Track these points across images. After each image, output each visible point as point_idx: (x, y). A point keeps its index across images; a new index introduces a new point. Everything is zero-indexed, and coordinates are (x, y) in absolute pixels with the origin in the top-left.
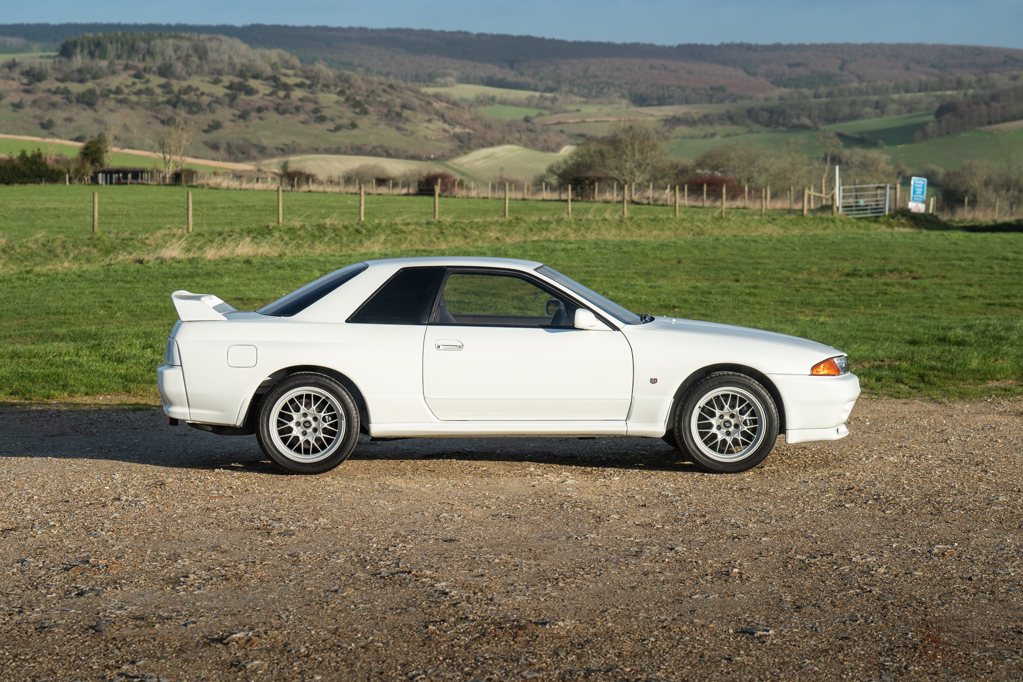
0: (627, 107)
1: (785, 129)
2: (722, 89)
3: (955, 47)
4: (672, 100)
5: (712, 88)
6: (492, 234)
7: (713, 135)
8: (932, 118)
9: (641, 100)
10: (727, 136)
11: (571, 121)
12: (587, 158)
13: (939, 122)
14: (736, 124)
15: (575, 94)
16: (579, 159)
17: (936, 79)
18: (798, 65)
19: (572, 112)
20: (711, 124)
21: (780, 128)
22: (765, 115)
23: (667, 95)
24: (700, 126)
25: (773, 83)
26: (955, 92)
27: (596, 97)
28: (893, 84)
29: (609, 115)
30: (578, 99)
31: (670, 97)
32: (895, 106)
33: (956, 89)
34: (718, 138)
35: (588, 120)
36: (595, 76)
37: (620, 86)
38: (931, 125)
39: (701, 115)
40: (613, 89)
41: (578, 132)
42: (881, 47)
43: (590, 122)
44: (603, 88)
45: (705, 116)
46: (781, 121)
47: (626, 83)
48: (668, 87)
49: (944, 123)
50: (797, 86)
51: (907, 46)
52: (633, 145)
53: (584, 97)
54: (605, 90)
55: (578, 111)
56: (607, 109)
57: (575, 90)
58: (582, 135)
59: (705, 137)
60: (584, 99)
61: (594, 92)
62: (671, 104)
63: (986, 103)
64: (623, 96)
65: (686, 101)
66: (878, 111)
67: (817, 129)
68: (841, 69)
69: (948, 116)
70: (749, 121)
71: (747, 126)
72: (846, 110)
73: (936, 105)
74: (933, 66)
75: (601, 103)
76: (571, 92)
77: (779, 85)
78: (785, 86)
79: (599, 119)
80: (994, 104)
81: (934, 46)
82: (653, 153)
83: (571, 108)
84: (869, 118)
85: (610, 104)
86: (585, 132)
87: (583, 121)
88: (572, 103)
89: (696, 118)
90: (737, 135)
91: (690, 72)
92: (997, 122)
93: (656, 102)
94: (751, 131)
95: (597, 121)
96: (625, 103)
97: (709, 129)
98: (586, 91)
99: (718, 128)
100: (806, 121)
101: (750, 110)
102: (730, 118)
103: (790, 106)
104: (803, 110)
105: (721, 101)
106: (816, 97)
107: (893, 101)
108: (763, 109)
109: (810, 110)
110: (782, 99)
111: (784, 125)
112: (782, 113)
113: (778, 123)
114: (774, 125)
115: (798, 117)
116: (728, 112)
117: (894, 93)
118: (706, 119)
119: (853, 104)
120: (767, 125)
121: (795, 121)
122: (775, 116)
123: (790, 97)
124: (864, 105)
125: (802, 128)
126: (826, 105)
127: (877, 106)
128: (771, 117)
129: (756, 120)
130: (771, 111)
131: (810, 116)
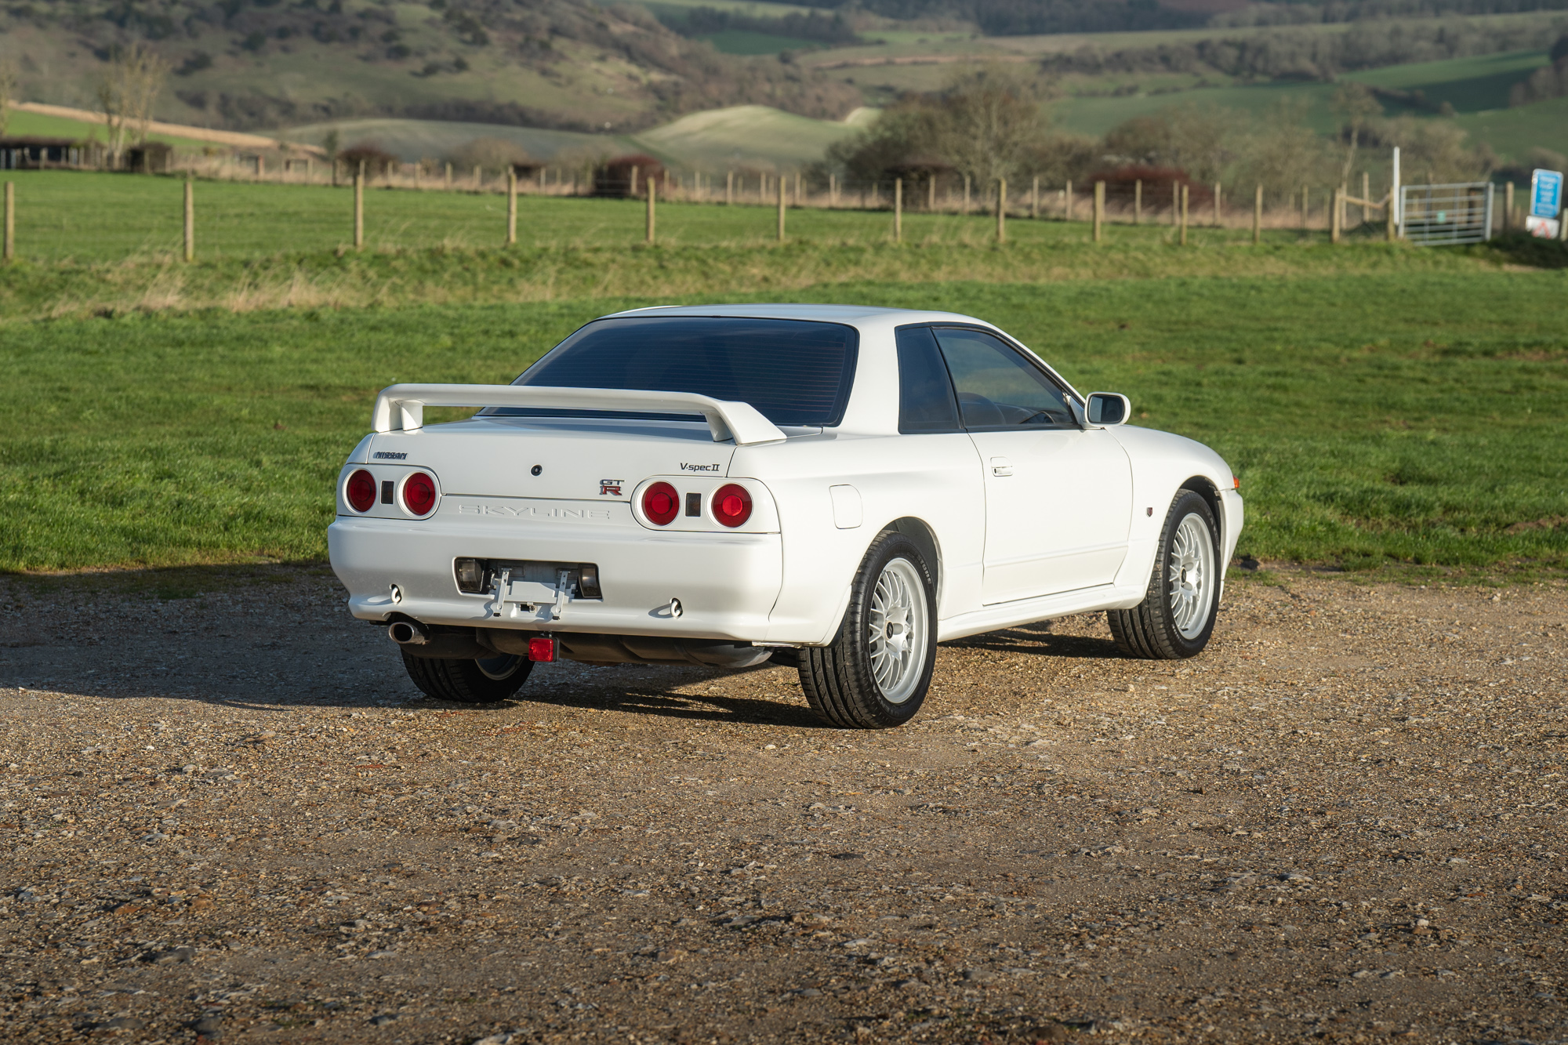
0: (974, 37)
1: (1266, 79)
4: (1054, 26)
7: (1132, 90)
8: (1544, 60)
9: (997, 25)
10: (1159, 92)
11: (868, 61)
12: (902, 131)
13: (1558, 68)
14: (1176, 69)
16: (888, 134)
19: (871, 44)
20: (1129, 70)
21: (1259, 78)
22: (1231, 54)
23: (1046, 14)
24: (1108, 73)
27: (914, 17)
29: (937, 51)
30: (881, 21)
31: (1053, 19)
32: (1475, 38)
34: (1141, 96)
35: (898, 60)
38: (1542, 73)
39: (1109, 53)
41: (880, 83)
43: (902, 65)
44: (927, 1)
45: (1119, 55)
46: (1260, 64)
48: (1049, 1)
52: (987, 106)
53: (892, 16)
55: (881, 42)
56: (935, 38)
58: (887, 89)
59: (1117, 93)
60: (890, 21)
61: (910, 8)
62: (1052, 32)
64: (965, 17)
65: (1082, 26)
66: (1442, 47)
67: (1328, 81)
70: (1199, 66)
71: (1196, 74)
72: (1383, 45)
73: (1553, 38)
75: (924, 29)
79: (920, 59)
82: (1025, 123)
83: (871, 36)
84: (1426, 60)
85: (941, 29)
86: (893, 82)
87: (890, 63)
88: (871, 27)
89: (1101, 59)
90: (1176, 90)
93: (1025, 28)
94: (1203, 84)
95: (915, 63)
96: (967, 30)
97: (1125, 80)
99: (1140, 77)
100: (1306, 65)
101: (1201, 47)
102: (1165, 59)
103: (1277, 37)
104: (1300, 45)
105: (1146, 26)
106: (1327, 19)
107: (1471, 29)
108: (1227, 43)
109: (1315, 45)
110: (1261, 22)
111: (1265, 72)
112: (1261, 50)
113: (1253, 70)
114: (1246, 73)
115: (1293, 57)
116: (1161, 48)
117: (1472, 13)
118: (1120, 61)
119: (1396, 33)
120: (1235, 72)
121: (1286, 65)
122: (1249, 56)
123: (1279, 20)
124: (1417, 36)
125: (1300, 78)
126: (1345, 36)
127: (1441, 37)
128: (1240, 59)
129: (1214, 64)
130: (1242, 47)
131: (1314, 57)
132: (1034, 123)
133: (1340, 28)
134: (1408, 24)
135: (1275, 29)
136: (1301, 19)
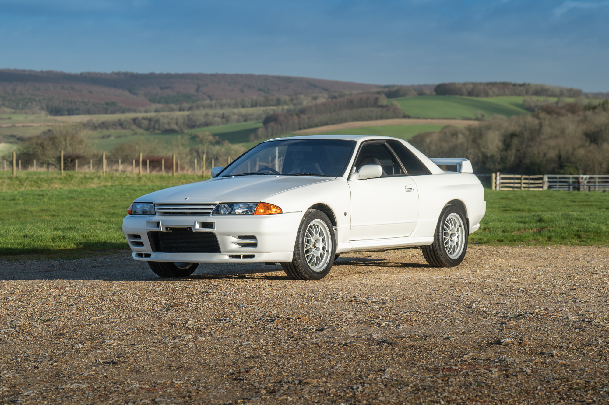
0: (46, 116)
1: (160, 132)
2: (114, 104)
3: (274, 77)
4: (78, 112)
5: (107, 104)
6: (56, 186)
7: (109, 136)
8: (261, 125)
9: (55, 111)
10: (119, 137)
11: (5, 126)
12: (31, 150)
13: (266, 128)
14: (125, 128)
15: (7, 107)
16: (25, 151)
17: (263, 99)
18: (167, 88)
19: (5, 119)
20: (107, 128)
21: (156, 132)
22: (146, 123)
23: (74, 107)
24: (99, 130)
25: (150, 100)
26: (275, 108)
27: (22, 109)
28: (234, 101)
29: (32, 121)
30: (9, 110)
31: (77, 109)
32: (236, 117)
33: (276, 105)
34: (112, 138)
35: (17, 125)
36: (21, 94)
37: (40, 101)
38: (261, 130)
39: (100, 122)
40: (35, 103)
41: (10, 134)
42: (224, 76)
43: (19, 127)
44: (27, 103)
45: (103, 123)
46: (157, 126)
47: (44, 99)
48: (75, 103)
49: (269, 129)
50: (167, 103)
51: (242, 76)
53: (13, 108)
54: (29, 104)
55: (9, 118)
56: (31, 117)
57: (7, 103)
58: (13, 136)
59: (103, 137)
60: (13, 110)
61: (21, 105)
62: (78, 114)
63: (297, 115)
64: (42, 109)
65: (89, 112)
66: (224, 120)
67: (182, 133)
68: (197, 91)
69: (272, 124)
70: (134, 127)
71: (133, 130)
72: (202, 120)
73: (264, 117)
74: (260, 90)
75: (26, 113)
76: (4, 105)
77: (154, 102)
78: (159, 102)
79: (25, 125)
80: (303, 116)
81: (260, 76)
83: (4, 116)
84: (218, 125)
85: (33, 113)
86: (15, 133)
87: (14, 126)
88: (4, 112)
89: (96, 124)
90: (125, 136)
91: (90, 92)
92: (305, 128)
93: (66, 113)
94: (136, 133)
95: (24, 126)
96: (43, 113)
97: (106, 132)
98: (15, 104)
99: (112, 131)
100: (174, 127)
101: (135, 120)
102: (121, 124)
103: (163, 116)
104: (172, 119)
105: (114, 112)
106: (181, 110)
107: (234, 114)
108: (144, 118)
109: (177, 119)
110: (156, 111)
111: (159, 129)
112: (157, 121)
113: (154, 128)
114: (152, 130)
115: (169, 124)
116: (119, 120)
117: (234, 108)
118: (104, 125)
119: (207, 115)
120: (147, 129)
121: (167, 127)
122: (152, 123)
123: (163, 110)
124: (214, 116)
125: (172, 131)
126: (188, 116)
127: (223, 117)
128: (149, 124)
129: (139, 126)
130: (150, 120)
131: (177, 124)
132: (84, 146)
133: (186, 113)
134: (211, 112)
135: (162, 114)
136: (172, 110)
